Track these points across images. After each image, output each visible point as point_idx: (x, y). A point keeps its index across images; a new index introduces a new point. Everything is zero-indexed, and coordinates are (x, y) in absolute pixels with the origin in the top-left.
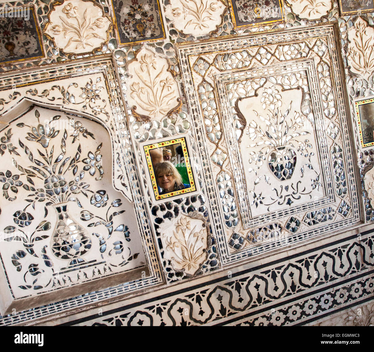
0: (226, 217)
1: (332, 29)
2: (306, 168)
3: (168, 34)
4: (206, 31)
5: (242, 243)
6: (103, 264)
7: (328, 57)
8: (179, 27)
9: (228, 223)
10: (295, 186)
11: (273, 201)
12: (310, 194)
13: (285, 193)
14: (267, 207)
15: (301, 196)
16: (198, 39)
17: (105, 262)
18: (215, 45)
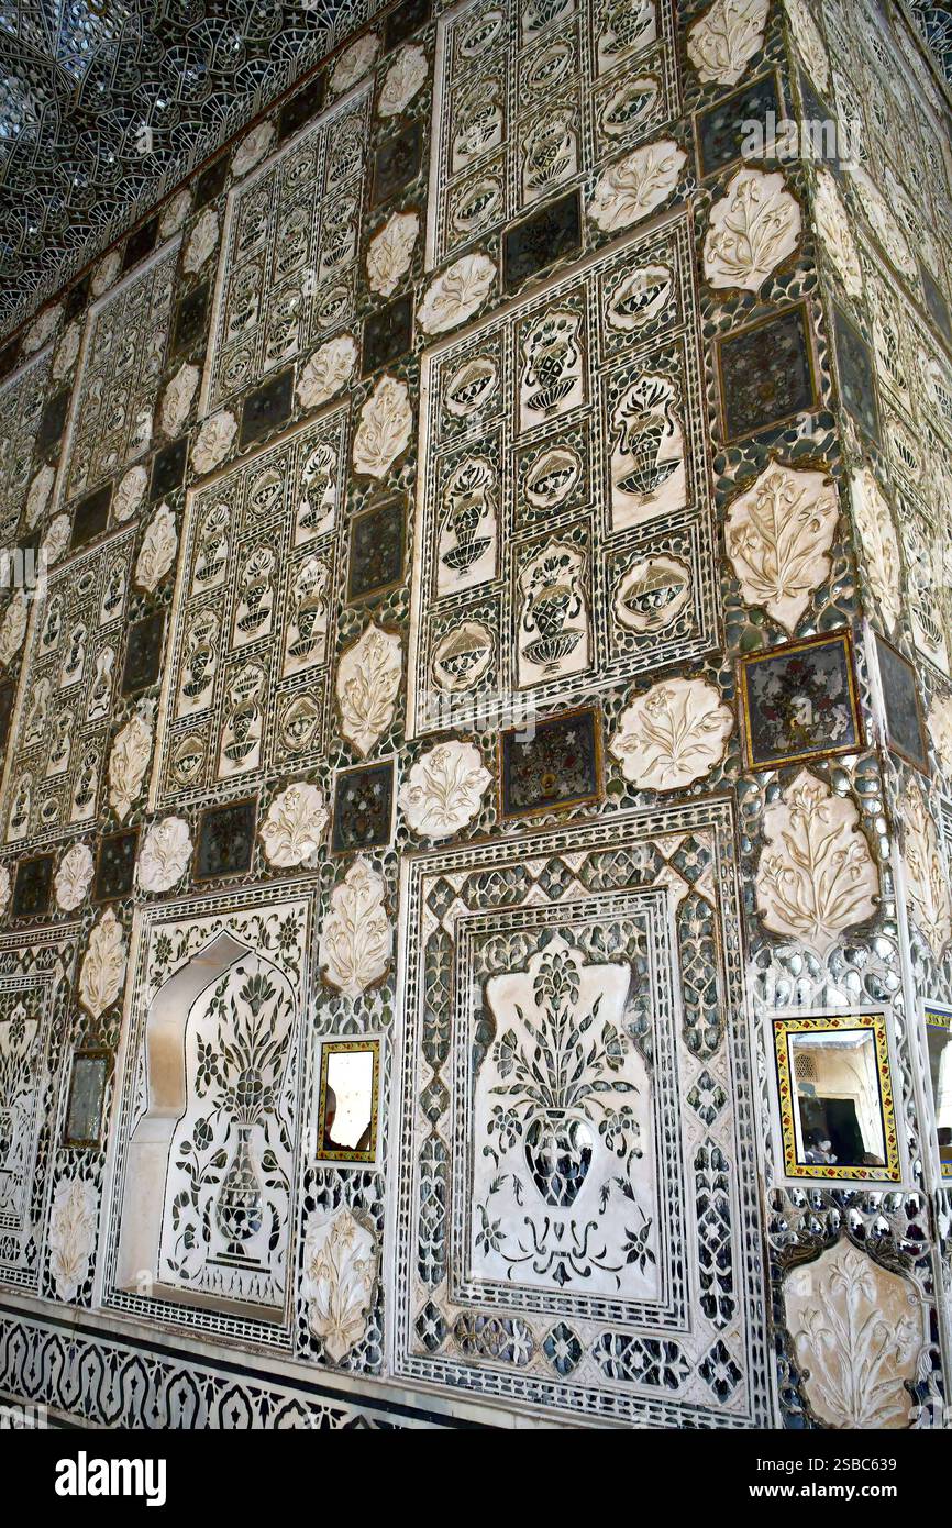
0: (422, 1252)
1: (727, 808)
2: (616, 1191)
3: (394, 835)
4: (453, 828)
5: (442, 1339)
6: (267, 1275)
7: (710, 884)
8: (413, 823)
9: (422, 1268)
10: (579, 1231)
11: (522, 1255)
12: (618, 1273)
13: (552, 1243)
14: (510, 1264)
15: (594, 1269)
16: (436, 843)
17: (269, 1272)
18: (468, 854)
